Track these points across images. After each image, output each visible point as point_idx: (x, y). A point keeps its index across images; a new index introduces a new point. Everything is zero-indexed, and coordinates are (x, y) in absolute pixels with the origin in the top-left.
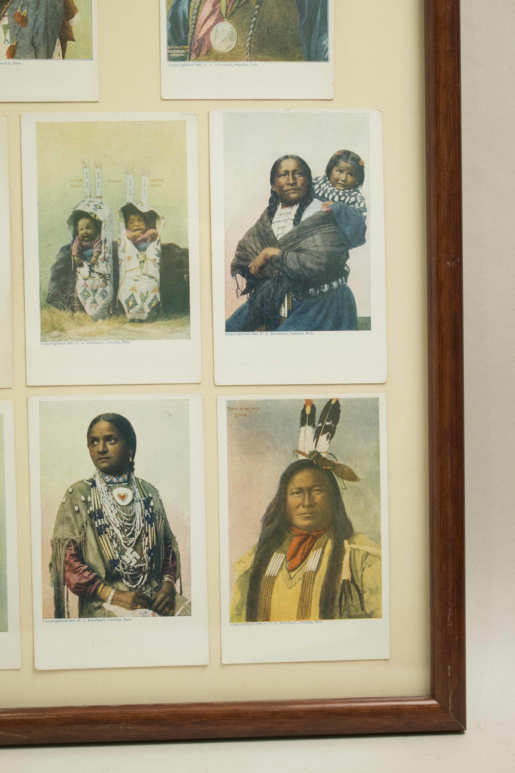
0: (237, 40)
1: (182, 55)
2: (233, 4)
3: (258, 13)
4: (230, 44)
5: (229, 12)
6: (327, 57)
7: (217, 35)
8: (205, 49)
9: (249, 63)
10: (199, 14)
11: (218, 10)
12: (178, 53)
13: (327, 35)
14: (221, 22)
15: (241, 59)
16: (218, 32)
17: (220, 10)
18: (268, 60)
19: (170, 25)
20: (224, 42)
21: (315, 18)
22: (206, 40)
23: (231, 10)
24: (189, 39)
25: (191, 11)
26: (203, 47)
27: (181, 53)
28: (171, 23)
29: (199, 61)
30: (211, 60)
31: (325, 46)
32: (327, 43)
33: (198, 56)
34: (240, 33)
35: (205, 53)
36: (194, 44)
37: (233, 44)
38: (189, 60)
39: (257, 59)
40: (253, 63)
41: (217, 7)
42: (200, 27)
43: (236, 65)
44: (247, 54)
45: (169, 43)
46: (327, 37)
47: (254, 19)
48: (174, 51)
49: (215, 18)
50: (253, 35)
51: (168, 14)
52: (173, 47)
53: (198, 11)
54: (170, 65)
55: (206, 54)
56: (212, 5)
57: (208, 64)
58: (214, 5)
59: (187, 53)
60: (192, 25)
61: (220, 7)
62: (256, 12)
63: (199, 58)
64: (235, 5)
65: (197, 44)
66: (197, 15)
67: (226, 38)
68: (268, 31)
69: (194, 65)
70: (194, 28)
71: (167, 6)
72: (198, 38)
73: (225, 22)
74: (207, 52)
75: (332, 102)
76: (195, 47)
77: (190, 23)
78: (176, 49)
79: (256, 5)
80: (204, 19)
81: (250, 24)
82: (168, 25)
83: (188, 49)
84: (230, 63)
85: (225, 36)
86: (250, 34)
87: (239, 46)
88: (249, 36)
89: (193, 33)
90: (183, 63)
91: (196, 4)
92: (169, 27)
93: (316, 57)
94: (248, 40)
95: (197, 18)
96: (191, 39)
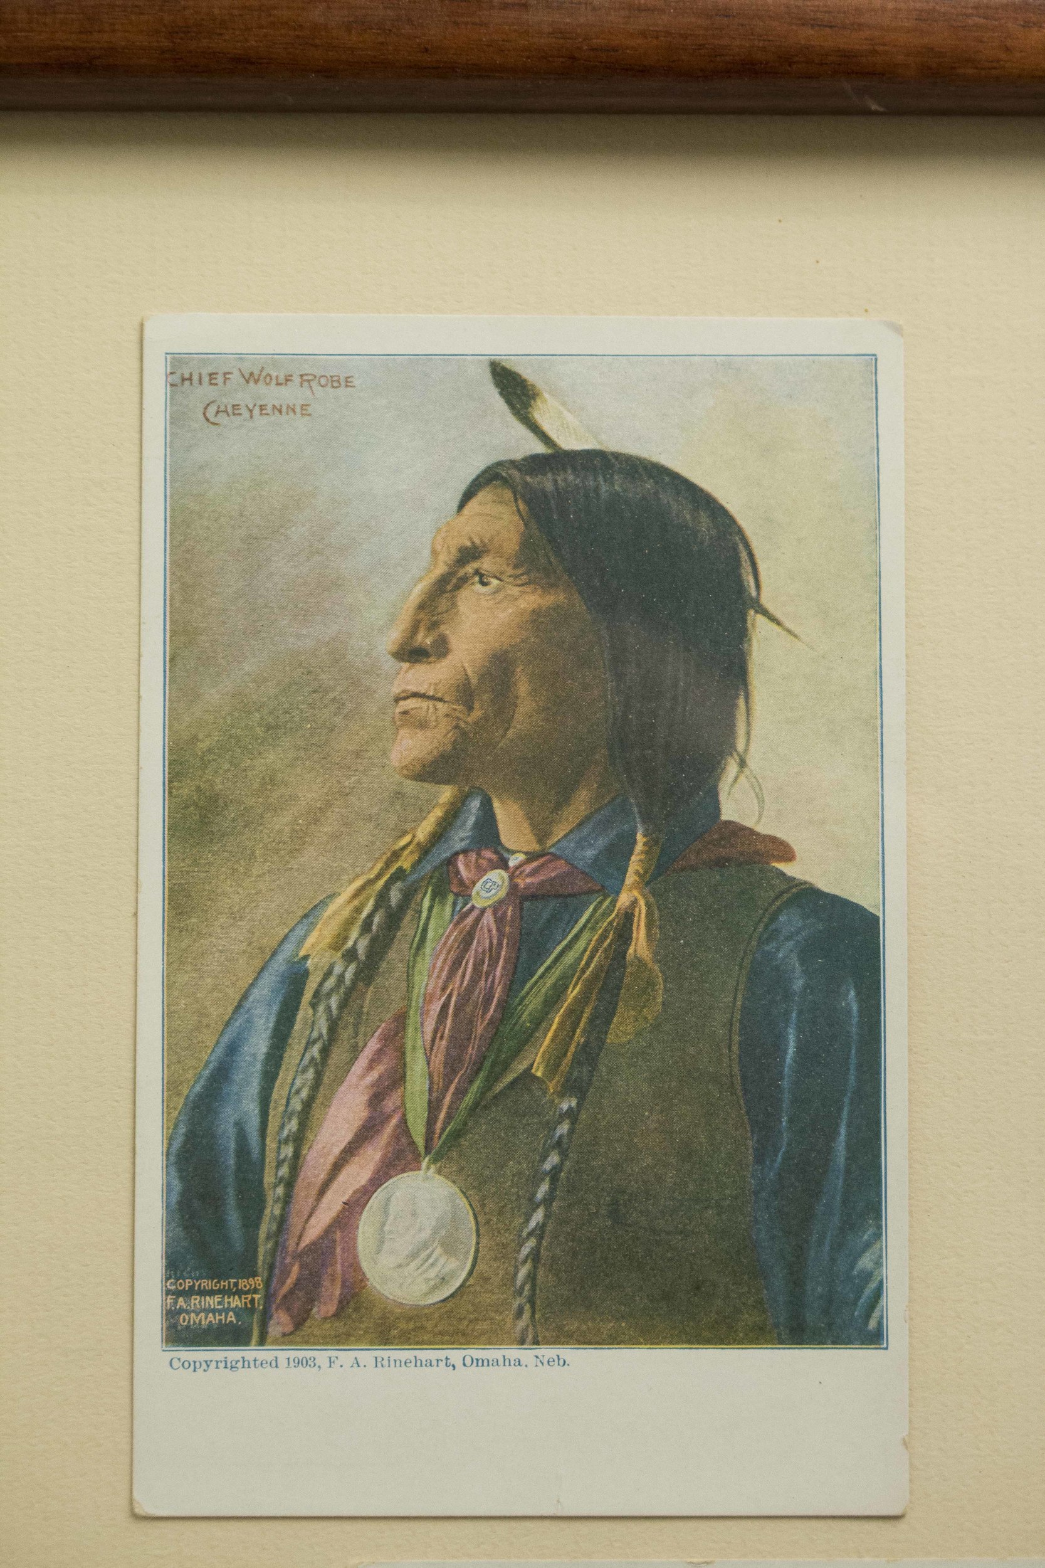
0: (477, 1251)
1: (232, 1317)
2: (461, 1093)
3: (572, 1131)
4: (446, 1270)
5: (443, 1129)
6: (880, 1324)
7: (386, 1228)
8: (331, 1293)
9: (527, 1354)
10: (310, 1136)
11: (394, 1121)
12: (214, 1311)
13: (879, 1227)
14: (403, 1171)
15: (494, 1337)
16: (391, 1218)
17: (404, 1120)
18: (614, 1340)
19: (177, 1185)
20: (417, 1262)
21: (828, 1152)
22: (338, 1250)
23: (449, 1117)
24: (263, 1249)
25: (272, 1127)
26: (326, 1283)
27: (226, 1311)
28: (182, 1178)
29: (307, 1343)
30: (359, 1340)
31: (867, 1276)
32: (878, 1263)
33: (299, 1324)
34: (488, 1222)
35: (332, 1308)
36: (286, 1273)
37: (458, 1269)
38: (262, 1341)
39: (562, 1337)
40: (548, 1352)
41: (389, 1104)
42: (314, 1192)
43: (468, 1361)
44: (520, 1313)
45: (174, 1265)
46: (878, 1236)
47: (554, 1159)
48: (195, 1300)
49: (378, 1156)
50: (549, 1227)
51: (171, 1139)
52: (188, 1283)
53: (303, 1125)
54: (176, 1364)
55: (337, 1315)
56: (365, 1098)
57: (346, 1357)
58: (376, 1098)
59: (252, 1310)
60: (276, 1186)
61: (403, 1104)
62: (564, 1128)
63: (306, 1329)
64: (469, 1099)
65: (295, 1270)
66: (299, 1140)
67: (425, 1245)
68: (615, 1213)
69: (282, 1362)
70: (287, 1200)
71: (167, 1104)
72: (303, 1245)
73: (422, 1172)
74: (343, 1304)
75: (902, 1525)
76: (290, 1281)
77: (269, 1179)
78: (203, 1293)
79: (562, 1095)
80: (331, 1159)
81: (535, 1180)
82: (169, 1184)
83: (255, 1291)
84: (442, 1354)
85: (426, 1234)
86: (532, 1224)
87: (486, 1280)
88: (530, 1234)
89: (282, 1222)
90: (233, 1354)
91: (298, 1092)
92: (175, 1198)
93: (830, 1325)
94: (525, 1250)
95: (297, 1155)
96: (270, 1245)
